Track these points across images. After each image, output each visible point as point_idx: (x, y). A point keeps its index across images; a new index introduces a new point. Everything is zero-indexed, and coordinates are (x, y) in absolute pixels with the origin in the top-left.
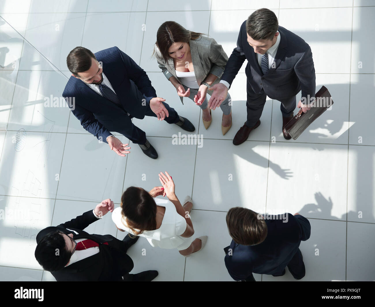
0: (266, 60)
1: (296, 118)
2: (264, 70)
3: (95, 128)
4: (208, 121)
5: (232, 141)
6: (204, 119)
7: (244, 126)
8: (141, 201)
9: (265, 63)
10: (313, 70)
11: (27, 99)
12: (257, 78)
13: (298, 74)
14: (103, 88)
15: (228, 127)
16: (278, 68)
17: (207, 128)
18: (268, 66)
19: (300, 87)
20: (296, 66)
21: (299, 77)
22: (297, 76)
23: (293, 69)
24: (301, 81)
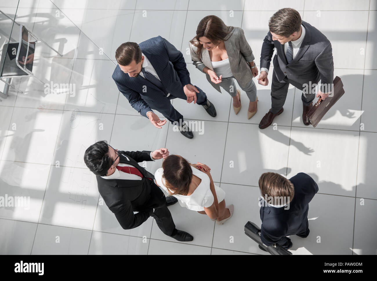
0: (291, 51)
1: (316, 106)
2: (289, 60)
3: (139, 105)
4: (237, 107)
5: (259, 125)
6: (234, 106)
7: (269, 112)
8: (180, 167)
9: (290, 54)
10: (332, 63)
11: (82, 84)
12: (282, 66)
13: (318, 66)
14: (146, 74)
15: (253, 113)
16: (301, 60)
17: (237, 113)
18: (292, 57)
19: (320, 76)
20: (317, 59)
21: (318, 69)
22: (317, 68)
23: (314, 61)
24: (320, 72)
